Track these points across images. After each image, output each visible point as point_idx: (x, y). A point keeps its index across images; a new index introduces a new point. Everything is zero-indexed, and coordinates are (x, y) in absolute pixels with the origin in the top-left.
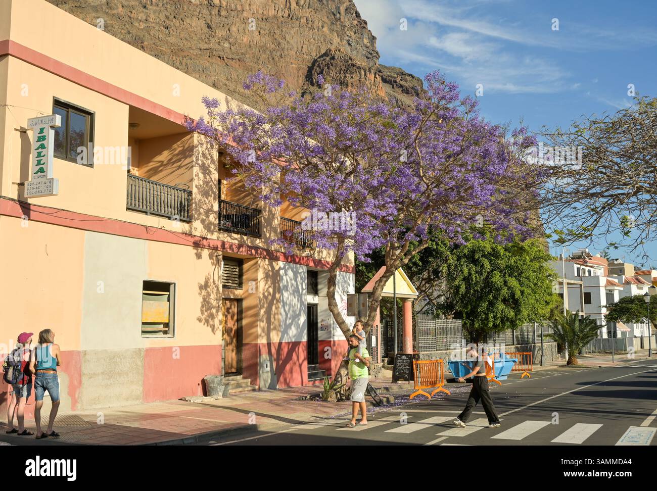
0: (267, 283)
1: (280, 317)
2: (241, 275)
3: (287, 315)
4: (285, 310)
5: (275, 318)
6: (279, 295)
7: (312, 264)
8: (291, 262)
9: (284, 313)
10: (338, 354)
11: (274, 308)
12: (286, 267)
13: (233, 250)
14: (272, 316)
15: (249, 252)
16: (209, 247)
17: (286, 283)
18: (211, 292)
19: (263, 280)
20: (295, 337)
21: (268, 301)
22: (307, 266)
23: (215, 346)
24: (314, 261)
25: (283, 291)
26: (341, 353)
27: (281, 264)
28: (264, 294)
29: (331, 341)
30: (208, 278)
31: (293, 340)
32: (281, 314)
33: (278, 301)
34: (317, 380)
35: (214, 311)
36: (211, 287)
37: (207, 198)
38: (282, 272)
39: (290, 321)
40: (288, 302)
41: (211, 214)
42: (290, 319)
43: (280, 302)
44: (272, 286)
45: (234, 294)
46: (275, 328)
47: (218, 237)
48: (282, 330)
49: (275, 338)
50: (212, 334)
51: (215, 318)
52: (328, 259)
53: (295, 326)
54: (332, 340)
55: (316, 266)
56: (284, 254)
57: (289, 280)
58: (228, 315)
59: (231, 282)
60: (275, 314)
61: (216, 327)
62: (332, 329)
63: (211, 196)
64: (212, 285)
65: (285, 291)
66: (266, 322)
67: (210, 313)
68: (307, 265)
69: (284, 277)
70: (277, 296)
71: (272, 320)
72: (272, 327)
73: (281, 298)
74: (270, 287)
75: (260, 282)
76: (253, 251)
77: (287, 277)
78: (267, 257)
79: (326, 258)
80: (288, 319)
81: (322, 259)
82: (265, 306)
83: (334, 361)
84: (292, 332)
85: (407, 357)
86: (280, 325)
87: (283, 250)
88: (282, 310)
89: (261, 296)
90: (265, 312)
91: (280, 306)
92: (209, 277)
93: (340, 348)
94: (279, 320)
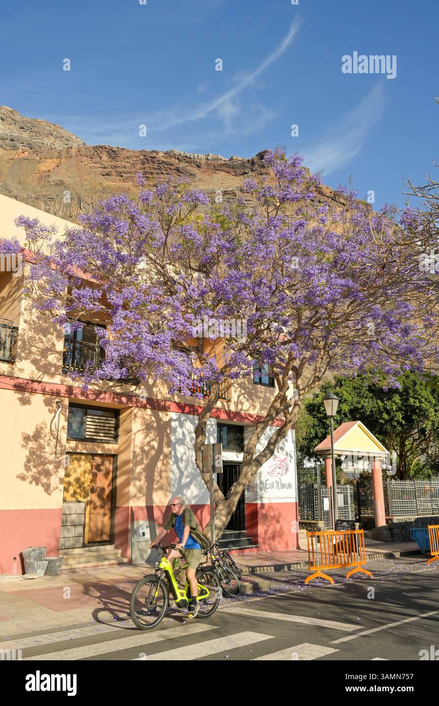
0: (148, 436)
1: (171, 475)
2: (117, 427)
3: (182, 473)
4: (178, 467)
5: (161, 476)
6: (170, 449)
7: (224, 416)
8: (189, 413)
9: (176, 471)
10: (269, 518)
11: (159, 464)
12: (182, 419)
13: (87, 396)
14: (156, 474)
15: (116, 400)
16: (44, 392)
17: (181, 436)
18: (46, 444)
19: (142, 432)
20: (197, 499)
21: (150, 456)
22: (216, 418)
23: (49, 511)
24: (228, 413)
25: (177, 446)
26: (274, 517)
27: (173, 415)
28: (142, 449)
29: (257, 504)
30: (42, 428)
31: (193, 502)
32: (172, 471)
33: (166, 456)
34: (233, 550)
35: (51, 467)
36: (47, 439)
37: (45, 336)
38: (173, 424)
39: (188, 480)
40: (184, 458)
41: (51, 354)
42: (187, 477)
43: (171, 458)
44: (157, 438)
45: (103, 448)
46: (161, 488)
47: (62, 382)
48: (174, 490)
49: (161, 499)
50: (46, 494)
51: (51, 475)
52: (252, 412)
53: (196, 486)
54: (259, 502)
55: (230, 418)
56: (178, 404)
57: (186, 432)
58: (98, 473)
59: (102, 435)
60: (161, 471)
61: (53, 485)
62: (259, 490)
63: (52, 334)
64: (48, 436)
65: (179, 445)
66: (146, 481)
67: (43, 469)
68: (218, 417)
69: (179, 429)
70: (166, 450)
71: (157, 478)
72: (155, 486)
73: (173, 453)
74: (153, 440)
75: (135, 434)
76: (124, 399)
77: (184, 429)
78: (148, 406)
79: (248, 410)
80: (184, 477)
81: (243, 412)
82: (145, 462)
83: (263, 526)
84: (192, 492)
85: (348, 524)
86: (169, 484)
87: (177, 399)
88: (174, 468)
89: (138, 451)
90: (143, 469)
91: (171, 463)
92: (43, 426)
93: (273, 511)
94: (168, 478)
